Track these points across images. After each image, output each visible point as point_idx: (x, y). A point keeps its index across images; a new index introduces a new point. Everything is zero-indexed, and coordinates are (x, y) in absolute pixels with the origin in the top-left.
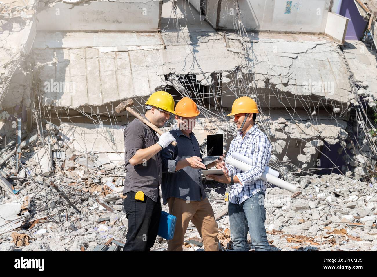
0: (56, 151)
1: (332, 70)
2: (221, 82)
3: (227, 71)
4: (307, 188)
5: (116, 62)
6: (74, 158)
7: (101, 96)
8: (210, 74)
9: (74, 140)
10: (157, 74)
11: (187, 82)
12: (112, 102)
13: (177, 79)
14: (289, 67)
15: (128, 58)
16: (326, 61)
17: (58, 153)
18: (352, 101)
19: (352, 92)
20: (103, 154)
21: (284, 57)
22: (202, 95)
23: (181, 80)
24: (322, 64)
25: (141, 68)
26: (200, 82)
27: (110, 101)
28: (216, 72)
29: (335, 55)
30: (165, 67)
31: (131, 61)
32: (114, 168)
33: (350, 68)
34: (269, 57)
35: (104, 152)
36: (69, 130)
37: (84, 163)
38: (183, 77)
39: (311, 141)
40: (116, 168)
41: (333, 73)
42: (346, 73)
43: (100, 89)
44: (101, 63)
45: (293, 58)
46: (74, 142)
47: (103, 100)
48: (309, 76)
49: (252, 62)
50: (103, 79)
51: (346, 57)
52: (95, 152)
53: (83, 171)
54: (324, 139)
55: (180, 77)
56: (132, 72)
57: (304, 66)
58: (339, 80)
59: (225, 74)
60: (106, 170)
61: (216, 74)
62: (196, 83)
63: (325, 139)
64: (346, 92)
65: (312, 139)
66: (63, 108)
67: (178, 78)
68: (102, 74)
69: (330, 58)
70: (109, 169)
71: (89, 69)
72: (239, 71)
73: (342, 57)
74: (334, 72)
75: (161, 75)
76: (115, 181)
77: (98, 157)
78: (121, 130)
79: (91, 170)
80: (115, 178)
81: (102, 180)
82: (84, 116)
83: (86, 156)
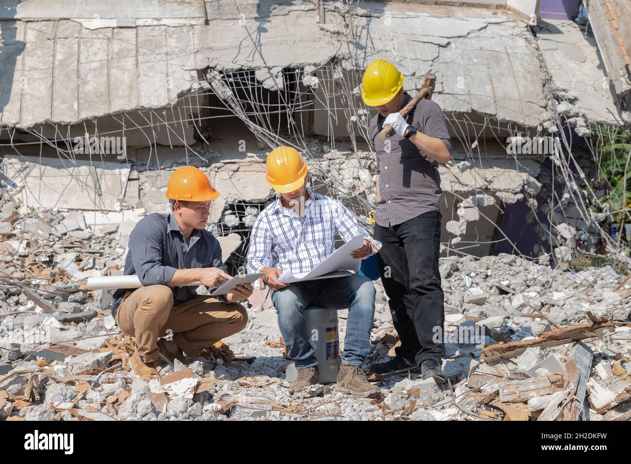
1: (512, 68)
2: (301, 84)
3: (315, 65)
4: (450, 279)
5: (110, 45)
6: (14, 219)
7: (76, 106)
8: (280, 69)
10: (184, 68)
11: (237, 84)
12: (96, 118)
13: (219, 77)
14: (433, 61)
15: (135, 39)
16: (503, 51)
18: (546, 125)
19: (548, 108)
20: (74, 213)
21: (424, 43)
22: (266, 107)
23: (226, 79)
24: (494, 58)
25: (156, 57)
26: (262, 84)
27: (92, 115)
28: (292, 66)
29: (521, 42)
30: (200, 56)
31: (139, 46)
32: (90, 238)
33: (545, 66)
34: (395, 42)
35: (78, 210)
36: (20, 171)
37: (31, 228)
38: (230, 74)
39: (471, 197)
40: (94, 237)
41: (514, 73)
42: (537, 75)
43: (76, 94)
44: (82, 47)
45: (440, 46)
47: (79, 114)
48: (469, 77)
49: (364, 50)
50: (82, 75)
51: (540, 46)
52: (60, 210)
53: (25, 242)
54: (496, 192)
55: (225, 75)
56: (137, 64)
57: (460, 60)
58: (525, 86)
59: (308, 69)
60: (73, 241)
61: (294, 69)
62: (255, 85)
63: (498, 194)
64: (536, 107)
65: (472, 193)
66: (5, 127)
67: (222, 75)
68: (82, 67)
69: (511, 48)
70: (77, 240)
71: (59, 57)
72: (338, 66)
73: (534, 45)
74: (516, 73)
75: (191, 70)
76: (81, 260)
77: (64, 218)
78: (117, 171)
79: (43, 240)
80: (81, 255)
81: (55, 258)
82: (41, 142)
83: (41, 215)
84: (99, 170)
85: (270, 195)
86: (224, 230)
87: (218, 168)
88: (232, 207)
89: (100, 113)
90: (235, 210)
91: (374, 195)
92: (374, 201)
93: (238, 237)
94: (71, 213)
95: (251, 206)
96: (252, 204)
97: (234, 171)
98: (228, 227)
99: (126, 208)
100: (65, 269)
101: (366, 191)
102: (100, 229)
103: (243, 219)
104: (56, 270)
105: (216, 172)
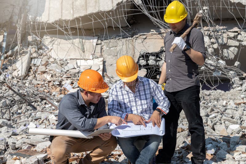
0: (35, 58)
6: (47, 64)
7: (72, 12)
9: (52, 49)
12: (81, 17)
17: (36, 60)
22: (158, 8)
27: (79, 16)
32: (78, 72)
35: (74, 59)
36: (50, 42)
37: (53, 68)
40: (80, 72)
43: (72, 6)
46: (52, 50)
47: (73, 15)
52: (67, 59)
53: (51, 75)
60: (71, 74)
66: (42, 23)
70: (73, 73)
76: (73, 83)
77: (68, 63)
78: (92, 40)
79: (58, 74)
80: (73, 81)
81: (62, 82)
82: (58, 29)
83: (58, 62)
84: (84, 41)
85: (161, 49)
86: (139, 67)
87: (137, 38)
88: (143, 56)
89: (82, 15)
90: (144, 57)
91: (211, 49)
92: (211, 52)
93: (146, 70)
94: (71, 60)
95: (152, 56)
96: (152, 54)
97: (144, 39)
98: (141, 65)
99: (95, 58)
100: (66, 88)
101: (207, 47)
102: (83, 68)
103: (148, 62)
104: (62, 88)
105: (136, 40)
